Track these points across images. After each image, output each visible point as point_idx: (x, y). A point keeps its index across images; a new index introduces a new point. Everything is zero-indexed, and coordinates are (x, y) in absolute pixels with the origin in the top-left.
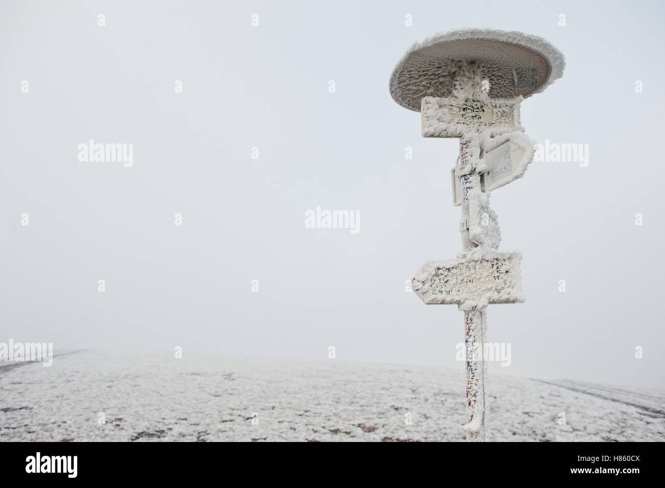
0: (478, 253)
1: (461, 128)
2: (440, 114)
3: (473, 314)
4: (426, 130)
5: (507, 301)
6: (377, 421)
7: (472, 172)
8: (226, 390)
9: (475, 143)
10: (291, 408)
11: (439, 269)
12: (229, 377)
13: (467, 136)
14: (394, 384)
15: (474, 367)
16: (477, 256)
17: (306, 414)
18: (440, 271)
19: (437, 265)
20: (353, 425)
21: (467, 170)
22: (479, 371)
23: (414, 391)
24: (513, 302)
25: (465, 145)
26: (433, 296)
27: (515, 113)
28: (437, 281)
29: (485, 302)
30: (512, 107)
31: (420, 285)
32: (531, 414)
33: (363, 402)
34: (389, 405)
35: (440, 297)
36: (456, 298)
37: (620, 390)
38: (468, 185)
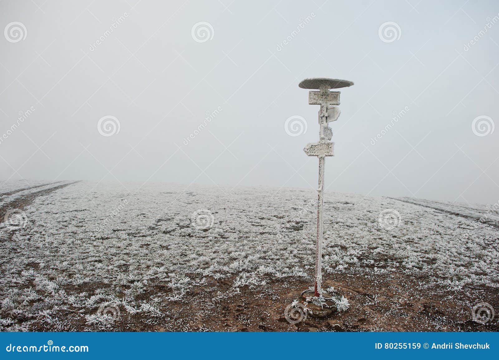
0: (323, 141)
1: (320, 102)
2: (314, 97)
3: (322, 159)
4: (310, 102)
5: (330, 156)
6: (284, 214)
7: (324, 116)
8: (194, 201)
9: (325, 107)
10: (234, 209)
11: (312, 145)
12: (191, 194)
13: (323, 105)
14: (293, 197)
15: (321, 174)
16: (323, 143)
17: (244, 211)
18: (313, 146)
19: (312, 144)
20: (271, 216)
21: (322, 115)
22: (322, 175)
23: (305, 201)
24: (332, 156)
25: (322, 107)
26: (310, 154)
27: (338, 97)
28: (312, 149)
29: (325, 156)
30: (337, 95)
31: (306, 150)
32: (371, 212)
33: (275, 206)
34: (291, 207)
35: (312, 154)
36: (317, 154)
37: (436, 203)
38: (322, 120)
